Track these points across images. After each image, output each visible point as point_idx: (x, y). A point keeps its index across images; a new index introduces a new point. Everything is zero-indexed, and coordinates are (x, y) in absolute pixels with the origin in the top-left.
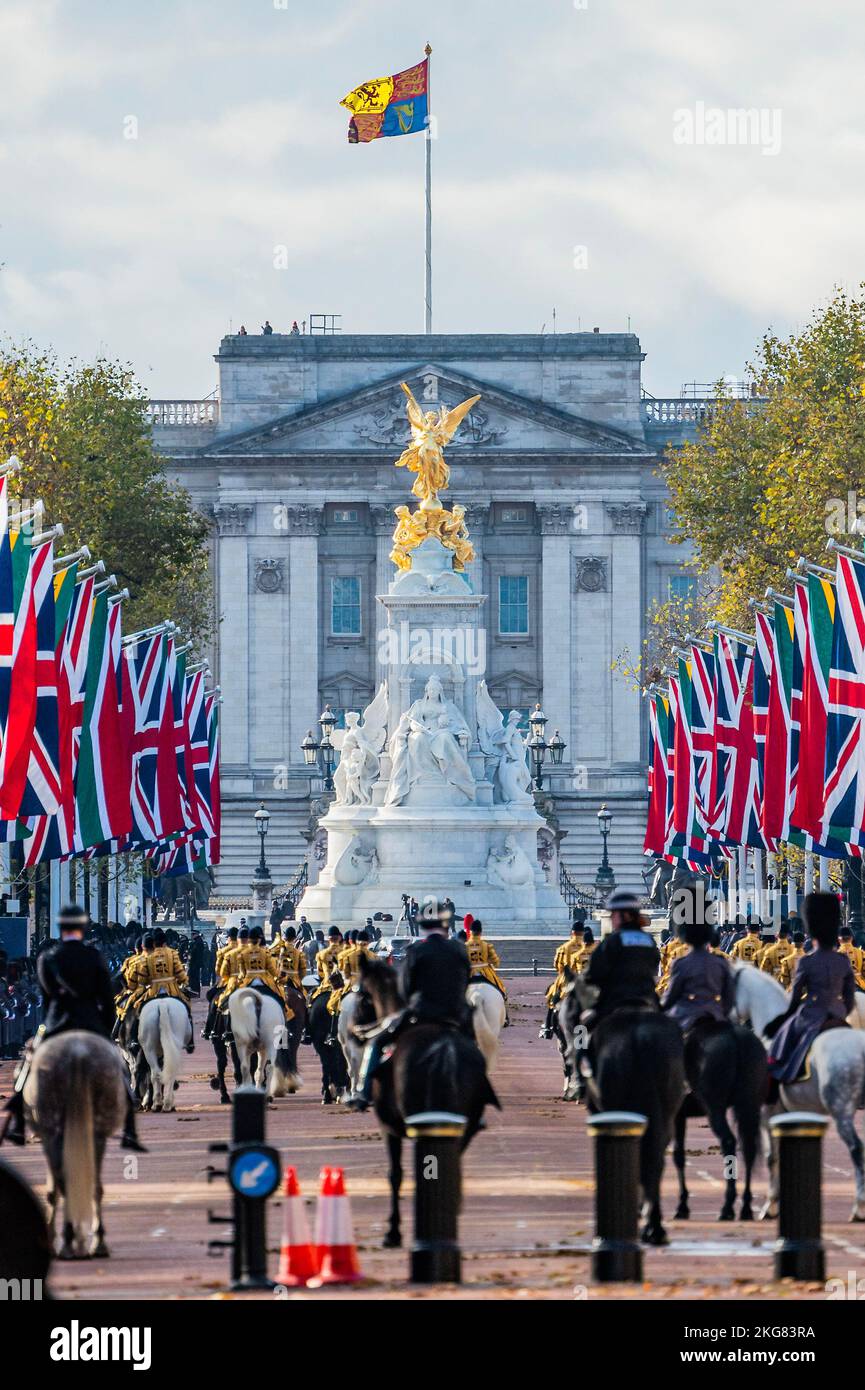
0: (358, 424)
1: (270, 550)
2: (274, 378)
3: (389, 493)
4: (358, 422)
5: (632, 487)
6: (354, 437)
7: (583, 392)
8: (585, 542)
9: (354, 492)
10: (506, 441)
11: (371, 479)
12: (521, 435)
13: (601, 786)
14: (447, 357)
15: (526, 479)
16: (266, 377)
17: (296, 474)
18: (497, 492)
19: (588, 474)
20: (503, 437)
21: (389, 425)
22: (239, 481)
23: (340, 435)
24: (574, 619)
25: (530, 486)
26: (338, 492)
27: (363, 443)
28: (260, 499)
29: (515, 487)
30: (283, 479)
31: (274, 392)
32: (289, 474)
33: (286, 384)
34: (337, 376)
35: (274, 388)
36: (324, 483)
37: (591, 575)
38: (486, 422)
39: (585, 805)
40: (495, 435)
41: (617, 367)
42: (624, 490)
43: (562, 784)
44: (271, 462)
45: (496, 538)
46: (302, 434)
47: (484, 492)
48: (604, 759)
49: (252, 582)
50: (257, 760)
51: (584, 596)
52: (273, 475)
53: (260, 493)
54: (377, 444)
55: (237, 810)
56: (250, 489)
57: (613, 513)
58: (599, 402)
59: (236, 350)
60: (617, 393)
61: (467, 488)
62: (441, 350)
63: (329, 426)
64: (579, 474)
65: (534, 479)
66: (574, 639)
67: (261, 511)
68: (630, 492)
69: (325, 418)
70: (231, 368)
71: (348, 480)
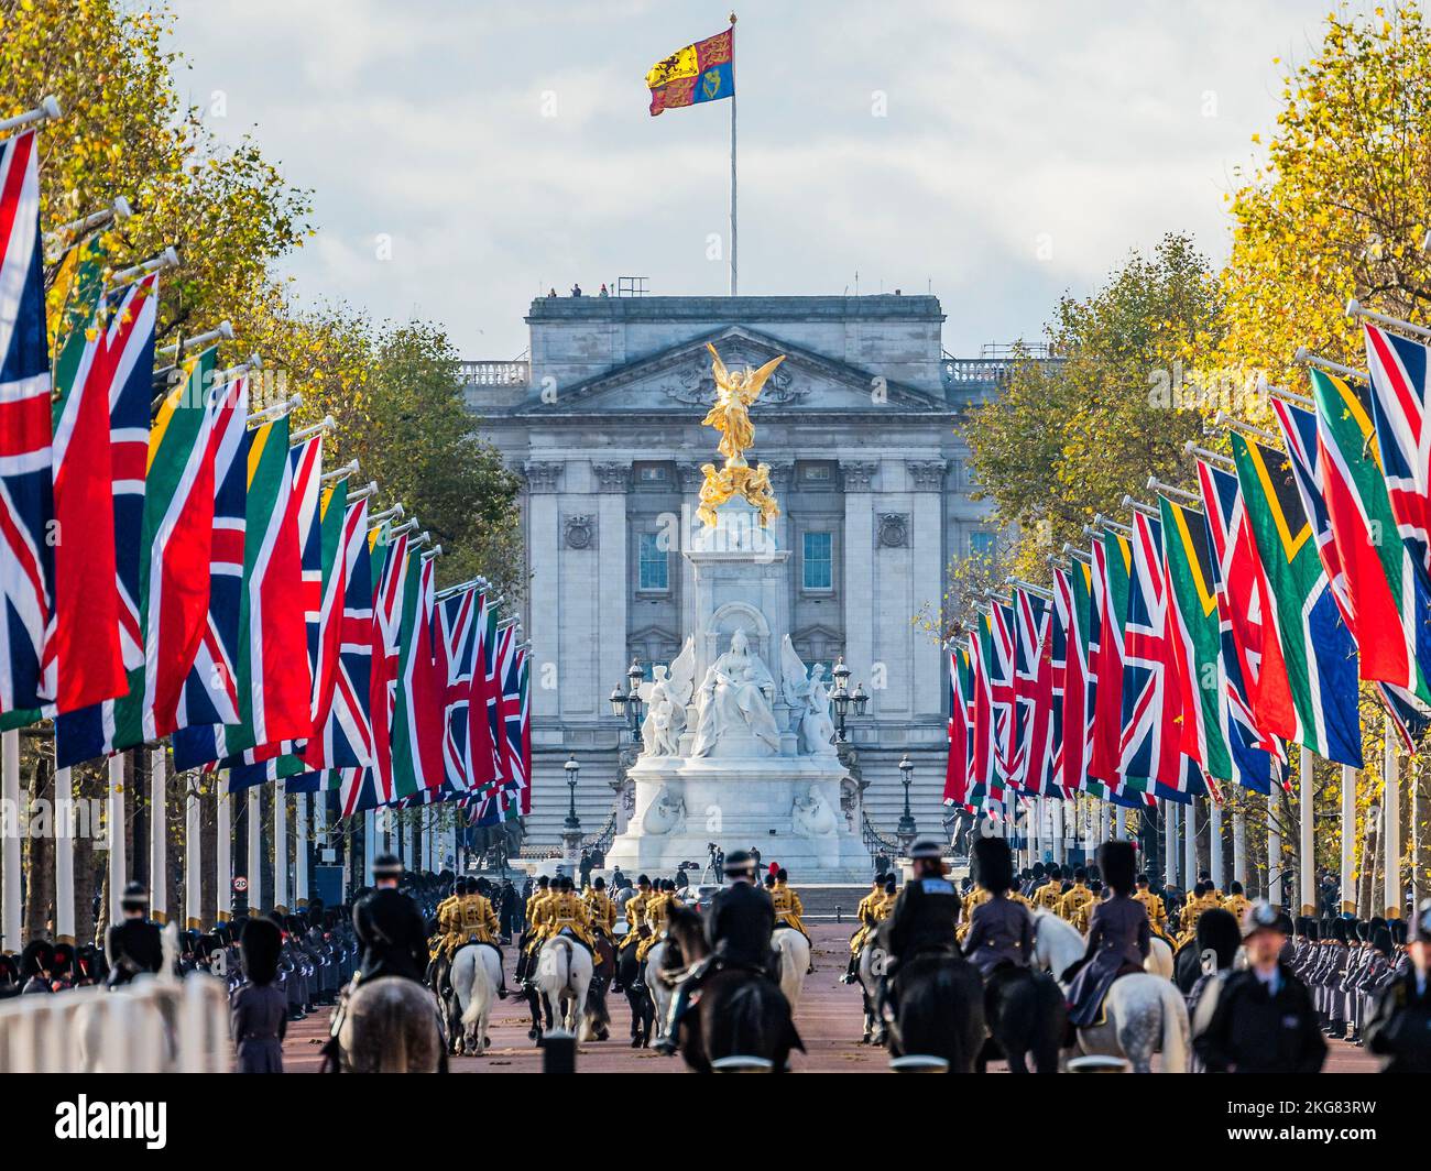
0: (665, 384)
1: (578, 507)
2: (584, 339)
3: (696, 451)
4: (665, 382)
5: (933, 446)
6: (661, 396)
7: (885, 353)
8: (887, 499)
9: (662, 451)
10: (810, 401)
11: (677, 438)
12: (824, 395)
13: (903, 737)
14: (752, 318)
15: (829, 438)
16: (575, 338)
17: (605, 433)
18: (801, 450)
19: (890, 432)
20: (807, 397)
21: (696, 385)
22: (548, 439)
23: (648, 395)
24: (876, 574)
25: (833, 445)
26: (645, 451)
27: (671, 402)
28: (570, 457)
29: (819, 446)
30: (591, 438)
31: (583, 352)
32: (597, 433)
33: (594, 345)
34: (644, 337)
35: (583, 349)
36: (632, 442)
37: (893, 531)
38: (790, 382)
39: (887, 755)
40: (798, 395)
41: (918, 328)
42: (925, 448)
43: (865, 735)
44: (580, 421)
45: (799, 495)
46: (609, 395)
47: (788, 450)
48: (906, 711)
49: (562, 538)
50: (567, 712)
51: (885, 552)
52: (582, 434)
53: (569, 451)
54: (684, 403)
55: (548, 762)
56: (560, 447)
57: (914, 471)
58: (901, 362)
59: (546, 312)
60: (919, 353)
61: (771, 446)
62: (746, 311)
63: (637, 386)
64: (882, 433)
65: (838, 438)
66: (876, 593)
67: (570, 468)
68: (930, 450)
69: (633, 379)
70: (541, 329)
71: (656, 439)
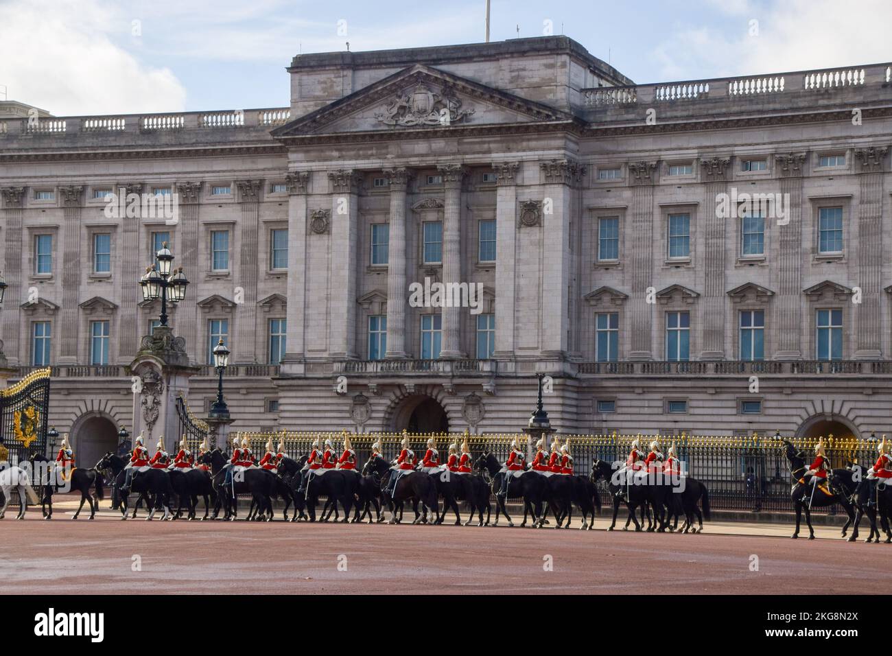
0: (377, 113)
1: (319, 204)
2: (325, 82)
3: (396, 160)
4: (376, 111)
5: (558, 149)
6: (373, 121)
7: (527, 80)
8: (527, 191)
9: (374, 161)
10: (474, 119)
11: (384, 151)
12: (484, 114)
13: (534, 368)
14: (437, 61)
15: (486, 146)
16: (320, 83)
17: (337, 150)
18: (467, 156)
19: (529, 140)
20: (471, 117)
21: (395, 111)
22: (300, 156)
23: (366, 121)
24: (517, 247)
25: (489, 151)
26: (363, 162)
27: (380, 125)
28: (314, 168)
29: (478, 153)
30: (328, 153)
31: (324, 92)
32: (332, 150)
33: (332, 86)
34: (366, 78)
35: (324, 90)
36: (355, 155)
38: (460, 106)
39: (519, 381)
40: (466, 115)
41: (550, 61)
42: (554, 150)
43: (506, 366)
44: (320, 140)
45: (476, 193)
46: (340, 122)
47: (459, 157)
48: (537, 348)
49: (309, 227)
50: (309, 351)
51: (524, 230)
52: (322, 151)
53: (314, 164)
54: (389, 125)
55: (291, 386)
56: (308, 161)
57: (544, 167)
58: (537, 87)
59: (302, 65)
60: (550, 79)
61: (447, 154)
62: (434, 56)
63: (358, 115)
64: (523, 140)
65: (492, 146)
66: (517, 261)
67: (316, 177)
68: (557, 152)
69: (355, 109)
70: (297, 76)
71: (370, 152)
